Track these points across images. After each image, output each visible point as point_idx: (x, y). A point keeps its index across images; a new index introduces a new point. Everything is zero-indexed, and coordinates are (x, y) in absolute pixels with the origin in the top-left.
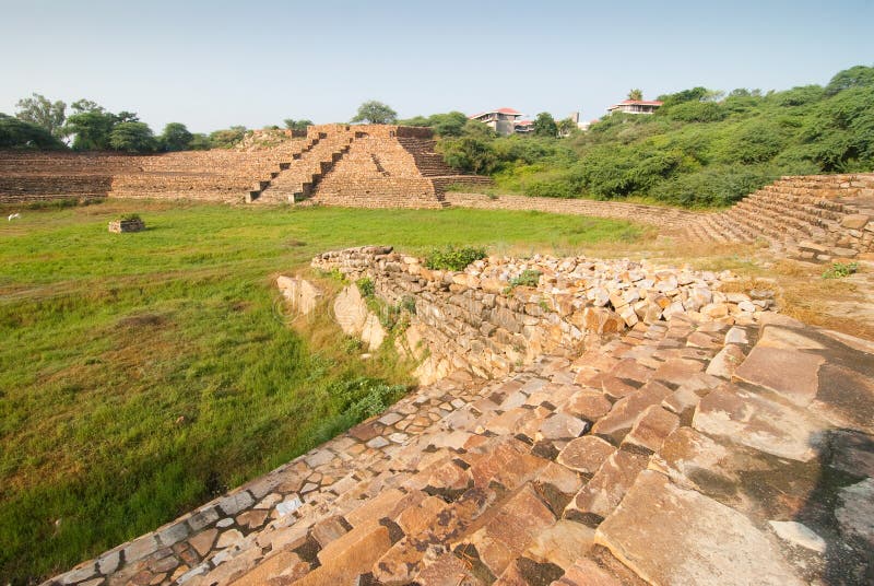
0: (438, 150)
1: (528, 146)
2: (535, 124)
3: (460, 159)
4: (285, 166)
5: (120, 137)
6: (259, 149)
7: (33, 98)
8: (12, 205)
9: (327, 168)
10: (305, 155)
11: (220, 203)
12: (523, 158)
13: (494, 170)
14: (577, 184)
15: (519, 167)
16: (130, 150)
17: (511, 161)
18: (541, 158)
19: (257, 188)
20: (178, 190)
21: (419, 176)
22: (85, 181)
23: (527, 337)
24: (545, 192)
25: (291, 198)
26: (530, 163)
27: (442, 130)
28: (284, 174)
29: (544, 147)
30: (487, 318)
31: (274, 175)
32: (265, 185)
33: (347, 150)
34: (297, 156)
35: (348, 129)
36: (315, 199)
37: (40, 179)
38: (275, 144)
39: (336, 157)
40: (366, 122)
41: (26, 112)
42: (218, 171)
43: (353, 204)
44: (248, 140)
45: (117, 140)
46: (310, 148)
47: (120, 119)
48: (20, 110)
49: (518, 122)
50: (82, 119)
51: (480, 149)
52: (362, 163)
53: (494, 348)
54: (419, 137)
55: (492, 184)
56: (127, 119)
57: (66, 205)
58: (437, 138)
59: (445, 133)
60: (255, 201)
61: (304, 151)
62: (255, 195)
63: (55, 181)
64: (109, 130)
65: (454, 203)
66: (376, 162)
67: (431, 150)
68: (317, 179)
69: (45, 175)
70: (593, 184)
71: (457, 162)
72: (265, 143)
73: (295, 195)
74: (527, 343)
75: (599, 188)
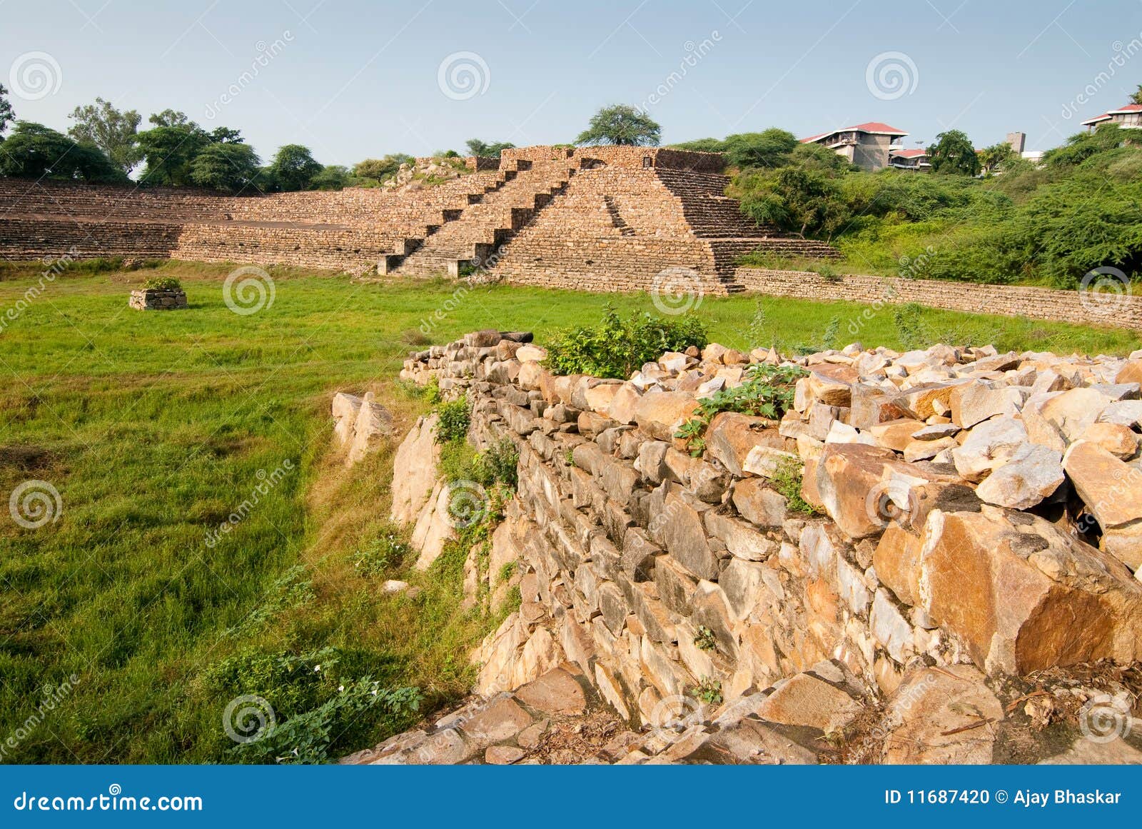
0: (732, 192)
1: (913, 186)
2: (932, 151)
3: (773, 207)
4: (451, 215)
5: (207, 165)
6: (420, 188)
7: (96, 105)
8: (24, 263)
9: (522, 218)
10: (490, 197)
11: (337, 274)
12: (901, 210)
13: (839, 231)
14: (1012, 255)
15: (892, 226)
16: (219, 187)
17: (878, 215)
18: (939, 212)
19: (399, 249)
20: (276, 250)
21: (688, 236)
22: (139, 233)
23: (737, 602)
24: (940, 270)
25: (453, 269)
26: (915, 219)
27: (743, 157)
28: (450, 228)
29: (947, 191)
30: (640, 519)
31: (432, 230)
32: (413, 246)
33: (563, 189)
34: (474, 199)
35: (570, 154)
36: (495, 273)
37: (74, 226)
38: (446, 179)
39: (542, 201)
40: (605, 141)
41: (81, 127)
42: (346, 222)
43: (559, 282)
44: (405, 174)
45: (202, 170)
46: (500, 185)
47: (214, 139)
48: (74, 123)
49: (898, 148)
50: (154, 136)
51: (813, 190)
52: (586, 211)
53: (649, 622)
54: (700, 169)
55: (834, 255)
56: (225, 140)
57: (103, 268)
58: (733, 173)
59: (749, 163)
60: (393, 273)
61: (488, 190)
62: (394, 262)
63: (93, 229)
64: (192, 155)
65: (751, 288)
66: (613, 210)
67: (719, 191)
68: (503, 237)
69: (82, 220)
70: (1049, 255)
71: (765, 213)
72: (431, 179)
73: (460, 263)
74: (735, 623)
75: (1064, 262)
